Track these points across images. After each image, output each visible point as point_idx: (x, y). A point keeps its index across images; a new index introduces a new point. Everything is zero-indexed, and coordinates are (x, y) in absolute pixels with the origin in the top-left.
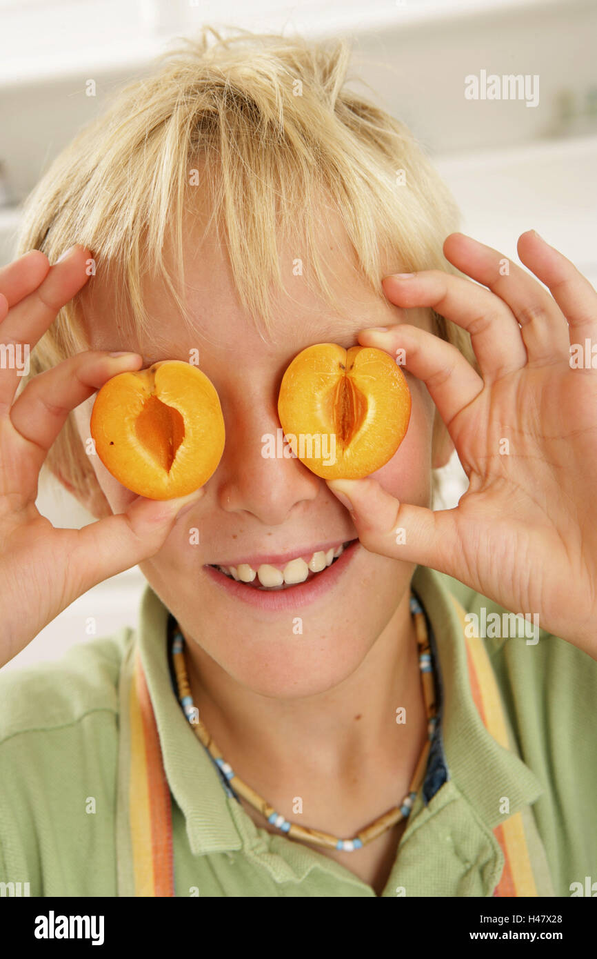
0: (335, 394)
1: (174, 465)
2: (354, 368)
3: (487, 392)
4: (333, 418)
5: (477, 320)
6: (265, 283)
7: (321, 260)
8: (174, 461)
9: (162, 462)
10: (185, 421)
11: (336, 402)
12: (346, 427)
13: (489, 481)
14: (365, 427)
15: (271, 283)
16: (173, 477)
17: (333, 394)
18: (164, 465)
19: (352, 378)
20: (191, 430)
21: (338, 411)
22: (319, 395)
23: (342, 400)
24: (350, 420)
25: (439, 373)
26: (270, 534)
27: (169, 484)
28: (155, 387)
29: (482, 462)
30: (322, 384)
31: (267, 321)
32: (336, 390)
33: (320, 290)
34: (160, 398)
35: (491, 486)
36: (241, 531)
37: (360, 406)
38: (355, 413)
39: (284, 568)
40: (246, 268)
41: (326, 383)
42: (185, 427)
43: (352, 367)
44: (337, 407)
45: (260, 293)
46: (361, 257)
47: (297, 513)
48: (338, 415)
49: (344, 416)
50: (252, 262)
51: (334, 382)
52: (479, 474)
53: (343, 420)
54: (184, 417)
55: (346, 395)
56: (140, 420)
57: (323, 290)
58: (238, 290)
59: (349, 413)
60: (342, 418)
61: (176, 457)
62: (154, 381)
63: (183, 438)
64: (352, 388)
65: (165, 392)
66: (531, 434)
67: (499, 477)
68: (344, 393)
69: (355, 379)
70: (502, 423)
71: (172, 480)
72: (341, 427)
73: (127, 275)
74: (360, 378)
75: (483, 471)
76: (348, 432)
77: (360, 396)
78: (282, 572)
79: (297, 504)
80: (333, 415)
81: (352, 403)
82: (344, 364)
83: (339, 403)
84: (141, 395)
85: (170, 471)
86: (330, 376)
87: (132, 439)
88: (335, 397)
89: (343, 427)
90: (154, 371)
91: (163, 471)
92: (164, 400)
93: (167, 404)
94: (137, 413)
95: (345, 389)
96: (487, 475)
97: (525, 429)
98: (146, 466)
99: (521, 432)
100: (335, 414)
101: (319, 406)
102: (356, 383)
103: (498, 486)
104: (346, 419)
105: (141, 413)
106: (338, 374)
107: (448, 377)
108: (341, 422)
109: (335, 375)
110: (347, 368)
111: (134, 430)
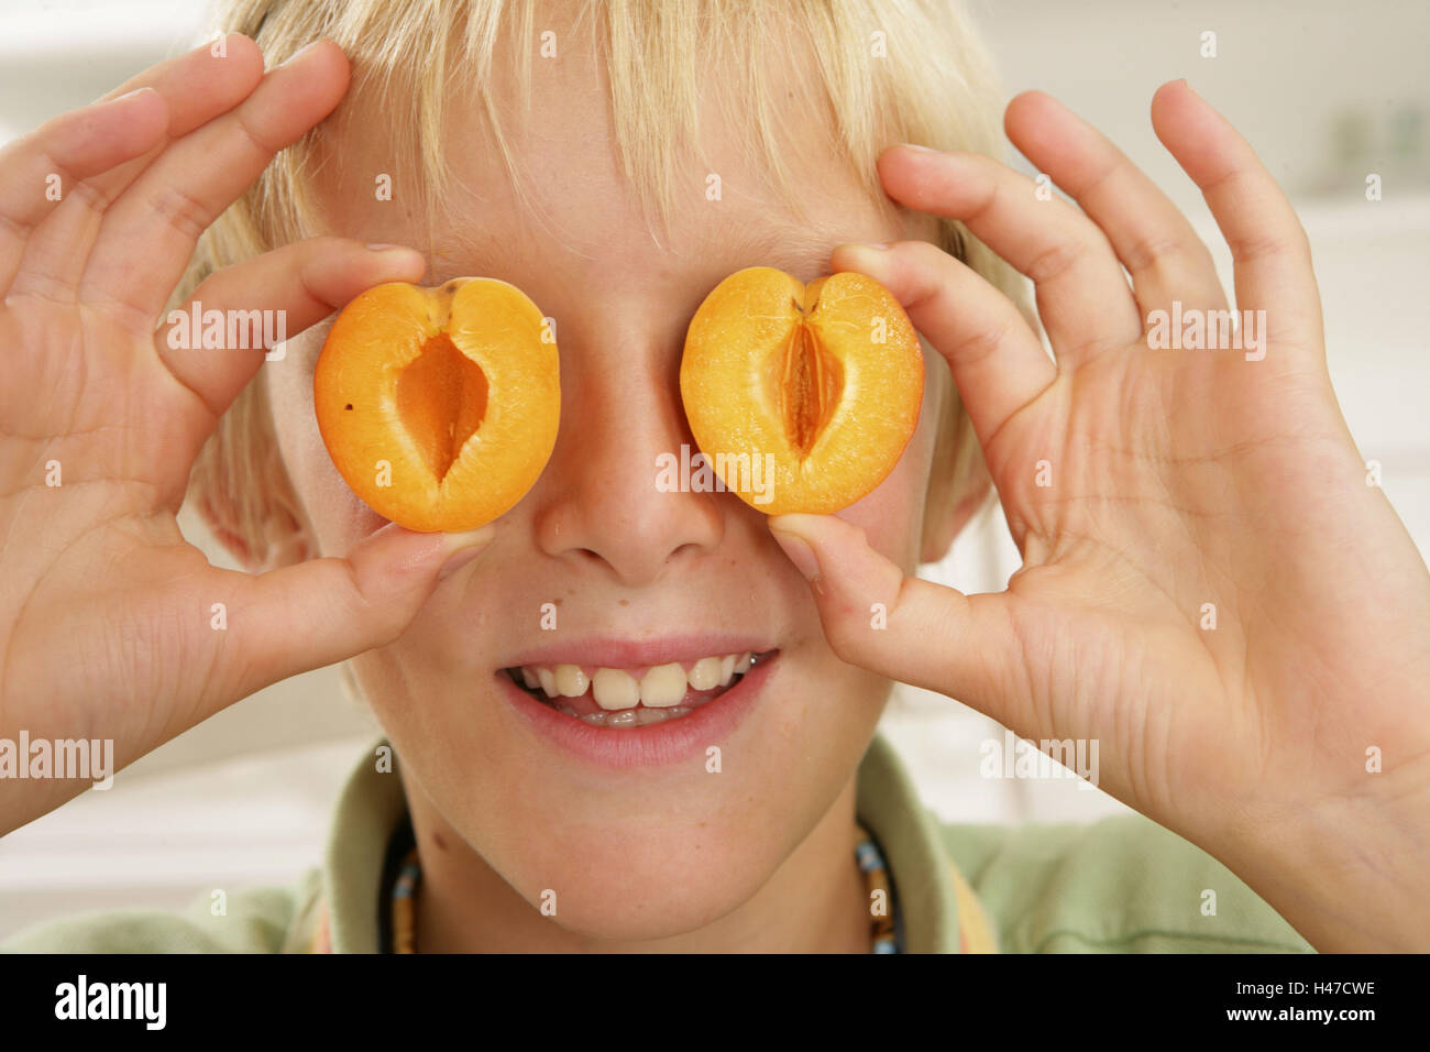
0: (785, 360)
1: (454, 471)
2: (818, 311)
3: (1064, 384)
4: (781, 406)
5: (1048, 253)
6: (668, 140)
7: (772, 111)
8: (456, 461)
9: (432, 462)
10: (490, 391)
11: (787, 378)
12: (804, 426)
13: (1063, 547)
14: (839, 418)
15: (681, 140)
16: (447, 494)
17: (781, 360)
18: (434, 469)
19: (815, 327)
20: (498, 410)
21: (790, 396)
22: (756, 357)
23: (797, 378)
24: (811, 412)
25: (976, 339)
26: (624, 603)
27: (437, 504)
28: (450, 317)
29: (1049, 513)
30: (762, 337)
31: (666, 209)
32: (786, 354)
33: (767, 166)
34: (454, 340)
35: (1067, 555)
36: (571, 592)
37: (830, 382)
38: (821, 399)
39: (644, 674)
40: (638, 108)
41: (769, 334)
42: (490, 402)
43: (814, 308)
44: (789, 386)
45: (657, 157)
46: (842, 116)
47: (678, 568)
48: (789, 403)
49: (801, 408)
50: (649, 97)
51: (783, 334)
52: (1043, 534)
53: (799, 414)
54: (490, 383)
55: (804, 367)
56: (409, 374)
57: (771, 167)
58: (619, 144)
59: (809, 400)
60: (796, 410)
61: (461, 455)
62: (449, 306)
63: (481, 422)
64: (816, 348)
65: (466, 329)
66: (1148, 457)
67: (1083, 538)
68: (801, 364)
69: (821, 329)
70: (1093, 436)
71: (444, 497)
72: (795, 426)
73: (420, 100)
74: (832, 326)
75: (1051, 529)
76: (808, 433)
77: (830, 363)
78: (639, 683)
79: (679, 550)
80: (781, 401)
81: (815, 382)
82: (801, 303)
83: (791, 380)
84: (422, 329)
85: (445, 480)
86: (775, 321)
87: (388, 406)
88: (784, 367)
89: (800, 427)
90: (452, 289)
91: (432, 478)
92: (461, 344)
93: (465, 352)
94: (409, 359)
95: (802, 356)
96: (1058, 536)
97: (1138, 448)
98: (402, 462)
99: (1128, 453)
100: (784, 398)
101: (755, 377)
102: (822, 335)
103: (1081, 553)
104: (805, 412)
105: (415, 360)
106: (790, 318)
107: (992, 348)
108: (795, 417)
109: (783, 321)
110: (806, 309)
111: (395, 389)
